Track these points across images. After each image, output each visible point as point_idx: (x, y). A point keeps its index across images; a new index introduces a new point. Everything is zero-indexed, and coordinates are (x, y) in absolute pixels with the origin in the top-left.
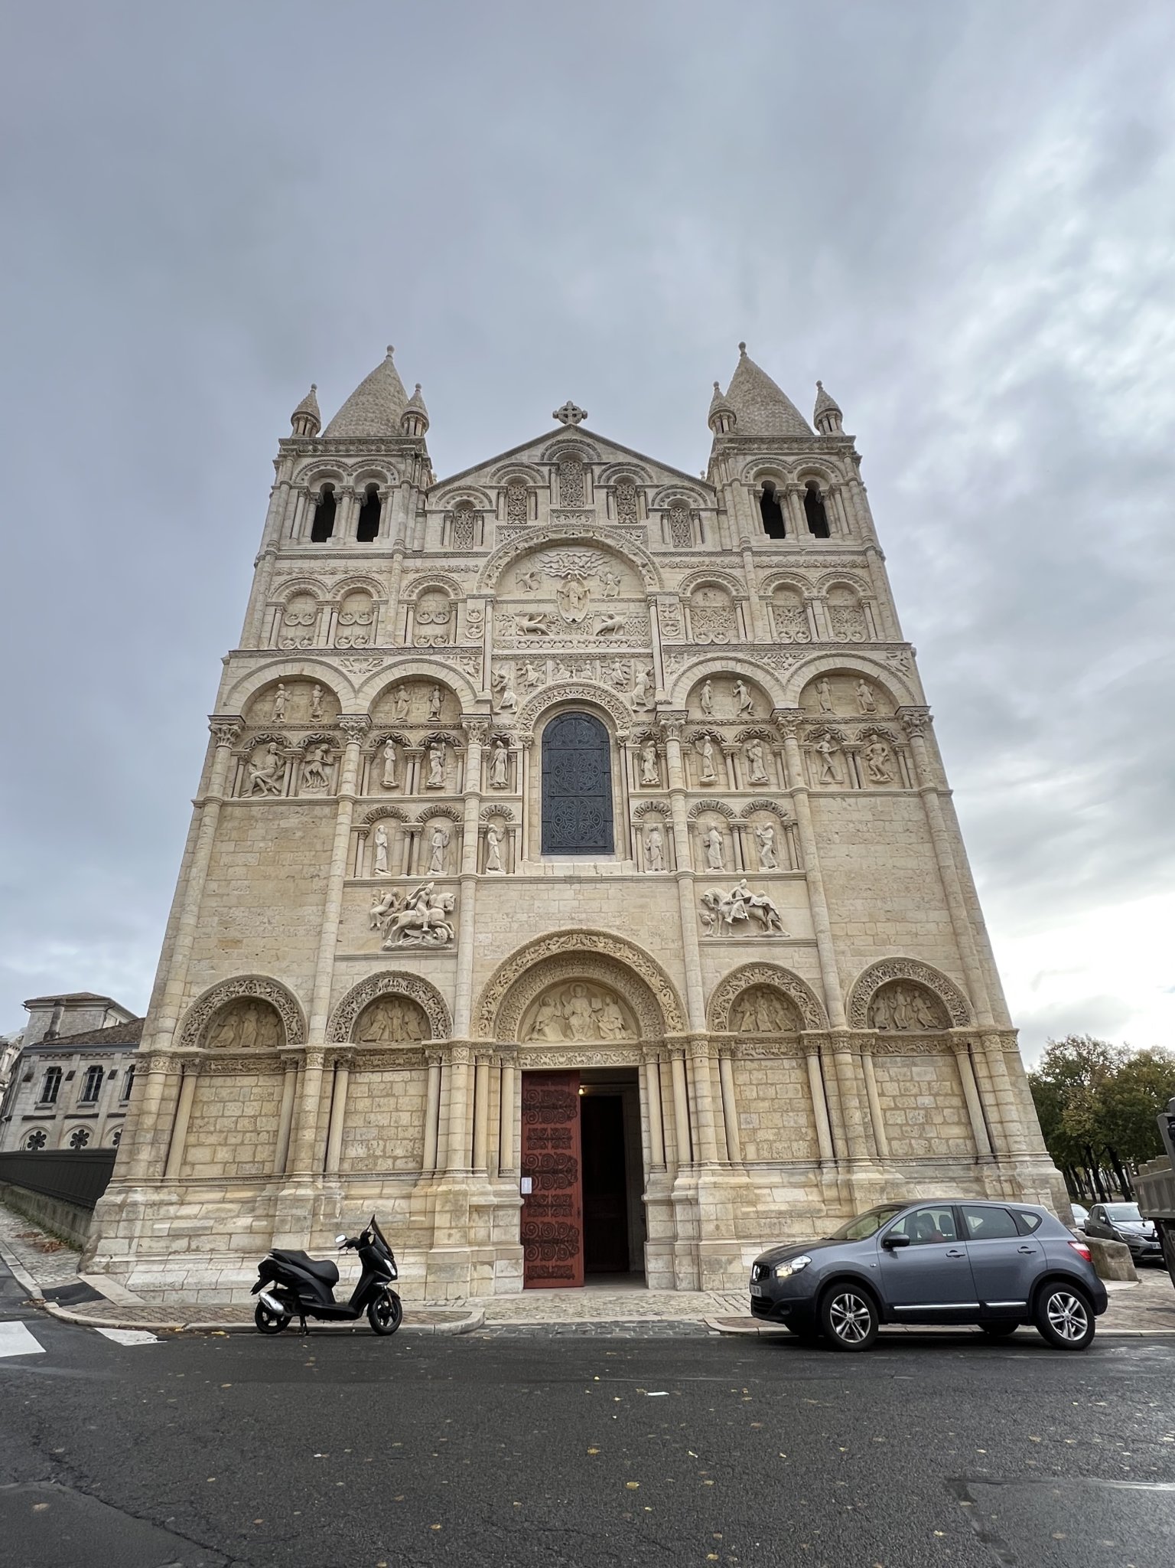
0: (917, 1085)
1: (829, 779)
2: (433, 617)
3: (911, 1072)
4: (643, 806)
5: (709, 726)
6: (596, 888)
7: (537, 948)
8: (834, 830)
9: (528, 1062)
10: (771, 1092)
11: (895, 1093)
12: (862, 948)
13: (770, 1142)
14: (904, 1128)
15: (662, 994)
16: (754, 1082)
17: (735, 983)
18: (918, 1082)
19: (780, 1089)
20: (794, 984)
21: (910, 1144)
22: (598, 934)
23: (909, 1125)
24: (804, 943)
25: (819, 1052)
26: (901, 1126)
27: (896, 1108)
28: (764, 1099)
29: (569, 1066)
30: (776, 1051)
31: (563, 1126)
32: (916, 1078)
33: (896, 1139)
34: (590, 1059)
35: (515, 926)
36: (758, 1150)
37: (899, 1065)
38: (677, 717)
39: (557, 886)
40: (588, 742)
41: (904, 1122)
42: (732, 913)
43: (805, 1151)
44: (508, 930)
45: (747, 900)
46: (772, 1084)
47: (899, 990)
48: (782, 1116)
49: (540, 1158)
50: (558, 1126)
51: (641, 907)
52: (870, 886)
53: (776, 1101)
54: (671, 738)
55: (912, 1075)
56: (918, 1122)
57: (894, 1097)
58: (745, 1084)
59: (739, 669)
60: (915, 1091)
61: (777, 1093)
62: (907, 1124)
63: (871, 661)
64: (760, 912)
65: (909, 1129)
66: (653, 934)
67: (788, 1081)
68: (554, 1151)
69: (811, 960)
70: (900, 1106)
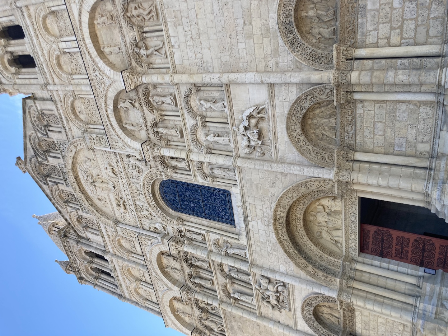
0: (383, 6)
1: (163, 51)
2: (132, 246)
3: (371, 10)
4: (201, 175)
5: (148, 127)
6: (250, 209)
7: (286, 246)
8: (194, 56)
9: (354, 253)
10: (379, 125)
11: (388, 28)
12: (272, 47)
13: (419, 133)
14: (419, 23)
15: (310, 188)
16: (372, 136)
17: (302, 143)
18: (380, 5)
19: (378, 119)
20: (301, 104)
21: (433, 18)
22: (275, 215)
23: (417, 18)
24: (272, 93)
25: (351, 92)
26: (417, 26)
27: (401, 27)
28: (385, 131)
29: (357, 234)
30: (350, 118)
31: (395, 239)
32: (377, 6)
33: (427, 32)
34: (353, 222)
35: (274, 253)
36: (423, 142)
37: (365, 20)
38: (146, 150)
39: (251, 228)
40: (174, 190)
41: (414, 22)
42: (256, 140)
43: (428, 108)
44: (277, 257)
45: (246, 129)
46: (375, 124)
47: (304, 14)
48: (399, 121)
49: (414, 255)
50: (395, 241)
51: (257, 188)
52: (228, 35)
53: (386, 123)
54: (159, 154)
55: (374, 10)
56: (415, 9)
57: (392, 28)
58: (373, 143)
59: (111, 107)
60: (388, 9)
61: (381, 122)
62: (416, 19)
63: (80, 16)
64: (253, 121)
65: (420, 18)
66: (273, 185)
67: (373, 112)
68: (410, 247)
69: (283, 89)
70: (400, 24)
